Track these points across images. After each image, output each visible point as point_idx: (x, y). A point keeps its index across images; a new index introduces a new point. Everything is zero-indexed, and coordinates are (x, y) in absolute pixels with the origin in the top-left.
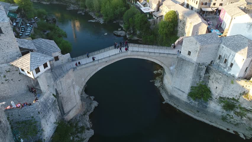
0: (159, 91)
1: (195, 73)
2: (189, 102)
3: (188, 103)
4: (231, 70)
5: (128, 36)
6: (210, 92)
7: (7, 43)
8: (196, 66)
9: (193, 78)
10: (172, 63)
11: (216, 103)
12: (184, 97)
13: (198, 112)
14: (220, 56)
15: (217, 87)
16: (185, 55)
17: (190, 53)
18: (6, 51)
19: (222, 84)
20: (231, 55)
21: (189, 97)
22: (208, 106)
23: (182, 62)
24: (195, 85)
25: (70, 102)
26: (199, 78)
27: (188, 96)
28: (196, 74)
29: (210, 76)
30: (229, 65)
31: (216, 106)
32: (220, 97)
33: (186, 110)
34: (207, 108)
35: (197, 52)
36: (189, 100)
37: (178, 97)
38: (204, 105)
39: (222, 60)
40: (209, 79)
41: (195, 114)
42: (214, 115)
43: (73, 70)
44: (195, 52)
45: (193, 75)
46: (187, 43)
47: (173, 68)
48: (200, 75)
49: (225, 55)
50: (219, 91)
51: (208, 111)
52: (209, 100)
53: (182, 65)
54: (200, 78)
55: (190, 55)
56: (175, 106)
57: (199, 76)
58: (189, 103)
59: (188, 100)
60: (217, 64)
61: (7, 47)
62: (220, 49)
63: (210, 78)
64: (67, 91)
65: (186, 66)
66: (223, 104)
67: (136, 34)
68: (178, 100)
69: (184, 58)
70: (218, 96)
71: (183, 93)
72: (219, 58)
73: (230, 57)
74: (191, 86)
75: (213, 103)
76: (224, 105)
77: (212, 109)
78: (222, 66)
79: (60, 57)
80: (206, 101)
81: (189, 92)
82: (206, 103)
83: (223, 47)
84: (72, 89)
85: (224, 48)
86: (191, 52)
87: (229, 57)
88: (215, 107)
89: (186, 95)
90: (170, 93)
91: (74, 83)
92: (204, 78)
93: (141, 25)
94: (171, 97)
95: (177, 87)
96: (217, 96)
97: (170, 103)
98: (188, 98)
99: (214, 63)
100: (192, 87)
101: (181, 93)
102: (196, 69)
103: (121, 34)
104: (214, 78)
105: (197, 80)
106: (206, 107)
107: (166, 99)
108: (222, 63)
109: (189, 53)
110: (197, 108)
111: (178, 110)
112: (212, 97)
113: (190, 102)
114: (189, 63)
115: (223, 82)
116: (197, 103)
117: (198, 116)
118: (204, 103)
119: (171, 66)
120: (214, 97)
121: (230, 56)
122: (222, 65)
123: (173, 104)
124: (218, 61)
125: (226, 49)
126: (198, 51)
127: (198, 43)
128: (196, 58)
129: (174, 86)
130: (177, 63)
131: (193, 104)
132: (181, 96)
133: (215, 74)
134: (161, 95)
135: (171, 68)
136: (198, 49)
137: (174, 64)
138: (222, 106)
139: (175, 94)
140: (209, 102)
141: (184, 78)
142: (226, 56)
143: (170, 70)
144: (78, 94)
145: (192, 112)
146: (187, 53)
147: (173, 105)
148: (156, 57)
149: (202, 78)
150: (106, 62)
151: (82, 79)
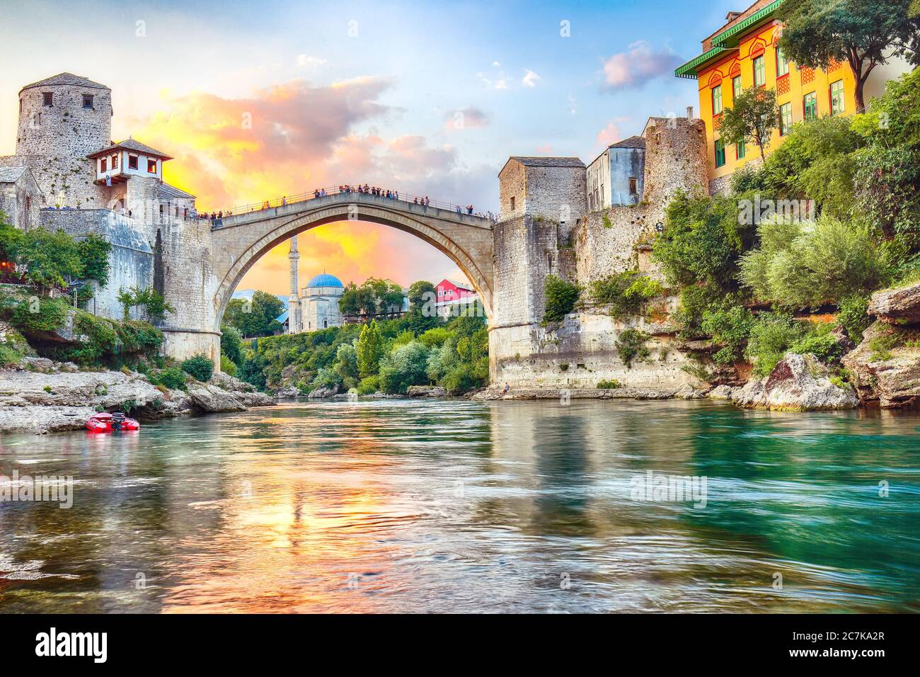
1: (530, 246)
3: (536, 355)
7: (92, 126)
8: (528, 222)
9: (532, 263)
11: (598, 311)
12: (525, 343)
15: (586, 260)
16: (507, 216)
17: (514, 202)
18: (85, 141)
21: (534, 330)
22: (581, 332)
23: (501, 232)
25: (184, 304)
26: (548, 262)
28: (535, 249)
29: (575, 253)
31: (599, 320)
32: (596, 283)
34: (583, 341)
35: (524, 186)
36: (537, 341)
37: (513, 353)
38: (573, 334)
39: (593, 201)
40: (576, 260)
41: (559, 381)
43: (212, 227)
44: (521, 189)
45: (529, 251)
46: (506, 181)
48: (546, 251)
49: (593, 185)
53: (503, 241)
55: (514, 208)
57: (546, 253)
58: (537, 352)
59: (534, 344)
61: (91, 134)
62: (588, 183)
63: (577, 257)
64: (186, 264)
65: (510, 238)
66: (611, 306)
69: (505, 221)
70: (593, 284)
71: (520, 328)
75: (591, 318)
76: (614, 307)
77: (592, 338)
81: (532, 314)
82: (575, 325)
83: (590, 173)
84: (199, 272)
86: (514, 198)
87: (597, 180)
88: (597, 325)
89: (528, 329)
92: (561, 260)
95: (505, 321)
98: (533, 337)
101: (515, 333)
102: (531, 232)
105: (544, 268)
106: (578, 338)
110: (559, 354)
113: (539, 348)
114: (514, 223)
116: (554, 336)
118: (572, 328)
120: (585, 294)
121: (597, 175)
126: (524, 181)
127: (520, 165)
128: (525, 201)
129: (500, 323)
130: (493, 243)
131: (546, 347)
132: (517, 343)
136: (524, 178)
138: (611, 314)
139: (507, 351)
141: (513, 276)
146: (510, 205)
148: (430, 220)
149: (554, 260)
150: (297, 214)
151: (231, 258)
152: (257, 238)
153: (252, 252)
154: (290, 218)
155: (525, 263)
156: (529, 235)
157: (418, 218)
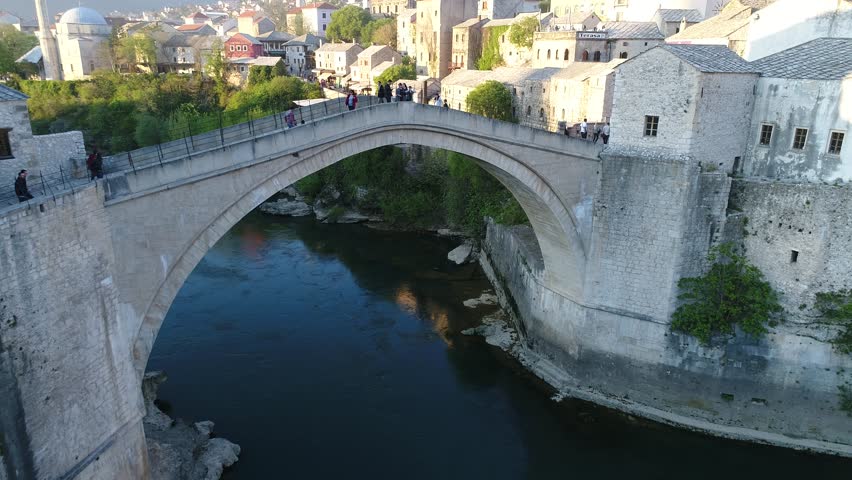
0: (516, 361)
1: (689, 210)
2: (677, 361)
3: (672, 369)
4: (839, 161)
5: (320, 214)
6: (765, 289)
8: (692, 172)
9: (687, 237)
10: (583, 186)
11: (804, 331)
12: (650, 345)
13: (728, 397)
14: (767, 130)
15: (795, 255)
16: (632, 141)
17: (655, 127)
19: (824, 229)
20: (825, 103)
21: (675, 334)
22: (769, 357)
23: (624, 171)
24: (696, 272)
25: (75, 409)
26: (709, 235)
27: (671, 330)
28: (694, 213)
29: (746, 221)
30: (823, 145)
31: (805, 346)
32: (818, 295)
33: (667, 405)
34: (770, 369)
35: (692, 108)
36: (680, 352)
37: (621, 350)
38: (753, 357)
39: (781, 140)
40: (746, 233)
41: (715, 413)
42: (803, 395)
43: (107, 199)
44: (681, 110)
45: (685, 217)
46: (637, 83)
47: (586, 211)
48: (710, 218)
49: (791, 115)
50: (813, 263)
51: (772, 386)
52: (769, 328)
53: (624, 186)
54: (712, 233)
55: (655, 134)
56: (613, 403)
57: (708, 221)
58: (677, 365)
59: (671, 352)
60: (757, 166)
62: (761, 102)
63: (748, 228)
64: (63, 318)
65: (645, 186)
66: (834, 330)
67: (354, 200)
68: (619, 368)
69: (631, 154)
70: (812, 295)
71: (644, 323)
72: (765, 140)
73: (822, 111)
74: (678, 277)
75: (788, 338)
76: (840, 333)
77: (789, 369)
78: (787, 166)
79: (22, 137)
80: (756, 335)
81: (673, 310)
82: (757, 344)
83: (776, 88)
84: (94, 320)
85: (781, 89)
86: (656, 119)
87: (814, 114)
88: (802, 353)
89: (663, 330)
90: (580, 346)
91: (107, 282)
92: (727, 232)
93: (370, 165)
94: (587, 362)
95: (610, 304)
96: (805, 294)
97: (586, 393)
98: (673, 343)
99: (742, 171)
100: (683, 283)
101: (631, 327)
102: (695, 187)
103: (294, 209)
104: (772, 218)
105: (702, 243)
106: (763, 364)
107: (564, 382)
108: (783, 154)
109: (649, 126)
110: (724, 380)
111: (633, 415)
112: (778, 309)
113: (684, 362)
114: (657, 165)
115: (825, 218)
116: (717, 353)
117: (729, 424)
118: (752, 348)
119: (577, 200)
120: (790, 306)
121: (817, 106)
122: (787, 160)
123: (598, 398)
124: (763, 153)
125: (790, 92)
126: (693, 99)
127: (686, 66)
128: (689, 134)
129: (597, 302)
130: (599, 183)
131: (698, 364)
132: (633, 341)
133: (775, 198)
134: (532, 374)
135: (580, 211)
136: (694, 92)
137: (588, 192)
138: (829, 341)
139: (606, 343)
140: (770, 336)
141: (640, 246)
142: (796, 117)
143: (573, 221)
144: (129, 366)
145: (700, 407)
146: (641, 126)
147: (604, 398)
148: (521, 149)
149: (718, 231)
150: (296, 155)
151: (160, 262)
152: (216, 211)
153: (207, 241)
154: (284, 163)
155: (676, 234)
156: (691, 193)
157: (505, 148)
